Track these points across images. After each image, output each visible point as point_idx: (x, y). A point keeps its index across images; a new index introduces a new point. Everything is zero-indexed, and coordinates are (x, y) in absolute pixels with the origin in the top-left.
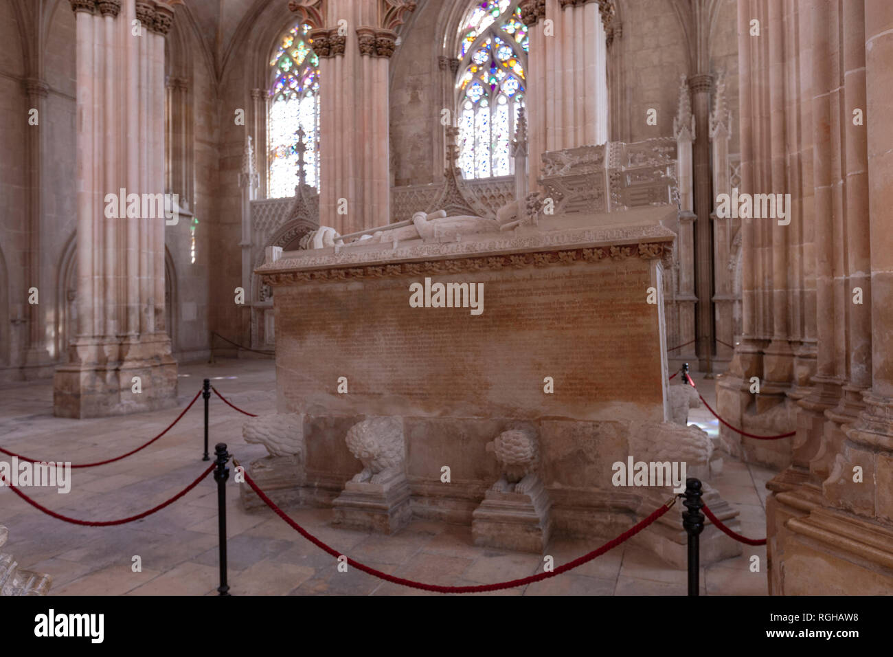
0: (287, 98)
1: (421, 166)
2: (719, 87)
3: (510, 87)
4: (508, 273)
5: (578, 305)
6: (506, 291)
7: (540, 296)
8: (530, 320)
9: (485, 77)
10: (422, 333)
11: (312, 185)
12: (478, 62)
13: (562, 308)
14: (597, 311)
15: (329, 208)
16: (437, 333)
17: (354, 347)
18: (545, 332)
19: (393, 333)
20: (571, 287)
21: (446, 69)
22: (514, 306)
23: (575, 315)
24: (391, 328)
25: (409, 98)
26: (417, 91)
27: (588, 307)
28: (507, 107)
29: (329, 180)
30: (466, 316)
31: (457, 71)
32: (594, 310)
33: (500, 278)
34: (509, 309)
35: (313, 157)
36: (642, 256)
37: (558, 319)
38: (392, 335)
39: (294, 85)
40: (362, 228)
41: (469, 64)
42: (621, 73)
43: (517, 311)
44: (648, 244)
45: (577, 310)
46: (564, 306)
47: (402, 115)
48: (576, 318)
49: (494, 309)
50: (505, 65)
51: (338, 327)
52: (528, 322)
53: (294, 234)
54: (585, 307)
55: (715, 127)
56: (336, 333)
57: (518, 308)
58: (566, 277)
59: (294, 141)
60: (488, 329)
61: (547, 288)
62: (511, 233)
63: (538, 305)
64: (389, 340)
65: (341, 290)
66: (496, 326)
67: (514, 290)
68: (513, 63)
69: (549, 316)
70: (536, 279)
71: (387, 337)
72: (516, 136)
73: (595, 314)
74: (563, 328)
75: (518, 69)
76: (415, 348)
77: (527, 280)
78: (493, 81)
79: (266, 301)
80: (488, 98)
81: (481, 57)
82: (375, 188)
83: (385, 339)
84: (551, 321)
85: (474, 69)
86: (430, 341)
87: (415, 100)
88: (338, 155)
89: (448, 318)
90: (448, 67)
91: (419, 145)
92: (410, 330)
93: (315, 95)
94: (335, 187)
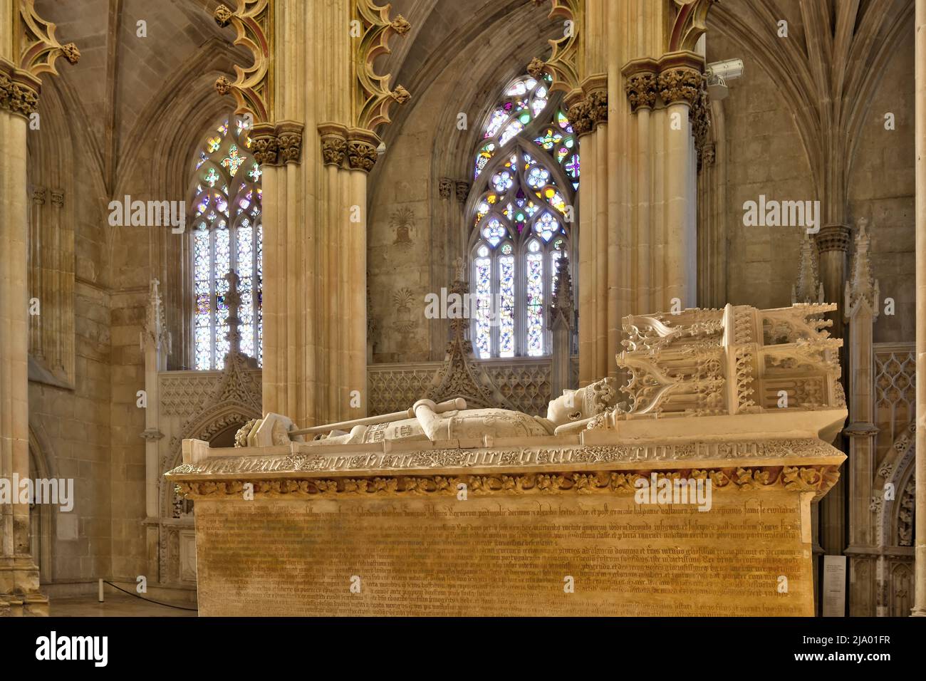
0: (212, 226)
1: (412, 335)
2: (860, 243)
3: (546, 227)
4: (568, 501)
5: (681, 556)
6: (566, 528)
7: (619, 538)
8: (604, 574)
9: (509, 213)
10: (430, 584)
11: (250, 354)
12: (500, 189)
13: (656, 559)
14: (712, 567)
15: (277, 388)
16: (454, 586)
17: (323, 600)
18: (627, 595)
19: (384, 581)
20: (671, 527)
21: (449, 196)
22: (578, 551)
23: (675, 572)
24: (382, 575)
25: (394, 236)
26: (407, 226)
27: (698, 560)
28: (539, 257)
29: (277, 347)
30: (500, 562)
31: (466, 199)
32: (707, 564)
33: (555, 507)
34: (569, 555)
35: (251, 313)
36: (787, 486)
37: (650, 575)
38: (382, 585)
39: (223, 207)
40: (327, 421)
41: (484, 191)
42: (712, 216)
43: (583, 559)
44: (799, 467)
45: (680, 564)
46: (658, 556)
47: (385, 259)
48: (678, 576)
49: (547, 555)
50: (539, 195)
51: (297, 568)
52: (600, 577)
53: (222, 423)
54: (693, 559)
55: (854, 302)
56: (293, 577)
57: (583, 555)
58: (663, 512)
59: (223, 289)
60: (536, 584)
61: (632, 527)
62: (573, 438)
63: (617, 551)
64: (378, 592)
65: (302, 511)
66: (549, 581)
67: (578, 527)
68: (550, 193)
69: (635, 571)
70: (613, 512)
71: (375, 588)
72: (555, 300)
73: (709, 571)
74: (656, 590)
75: (558, 202)
76: (419, 606)
77: (600, 513)
78: (520, 218)
79: (182, 517)
80: (511, 241)
81: (503, 182)
82: (346, 362)
83: (372, 591)
84: (637, 579)
85: (492, 199)
86: (442, 597)
87: (403, 238)
88: (291, 312)
89: (472, 565)
90: (453, 194)
91: (409, 305)
92: (411, 578)
93: (254, 224)
94: (286, 358)
